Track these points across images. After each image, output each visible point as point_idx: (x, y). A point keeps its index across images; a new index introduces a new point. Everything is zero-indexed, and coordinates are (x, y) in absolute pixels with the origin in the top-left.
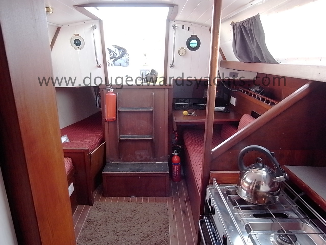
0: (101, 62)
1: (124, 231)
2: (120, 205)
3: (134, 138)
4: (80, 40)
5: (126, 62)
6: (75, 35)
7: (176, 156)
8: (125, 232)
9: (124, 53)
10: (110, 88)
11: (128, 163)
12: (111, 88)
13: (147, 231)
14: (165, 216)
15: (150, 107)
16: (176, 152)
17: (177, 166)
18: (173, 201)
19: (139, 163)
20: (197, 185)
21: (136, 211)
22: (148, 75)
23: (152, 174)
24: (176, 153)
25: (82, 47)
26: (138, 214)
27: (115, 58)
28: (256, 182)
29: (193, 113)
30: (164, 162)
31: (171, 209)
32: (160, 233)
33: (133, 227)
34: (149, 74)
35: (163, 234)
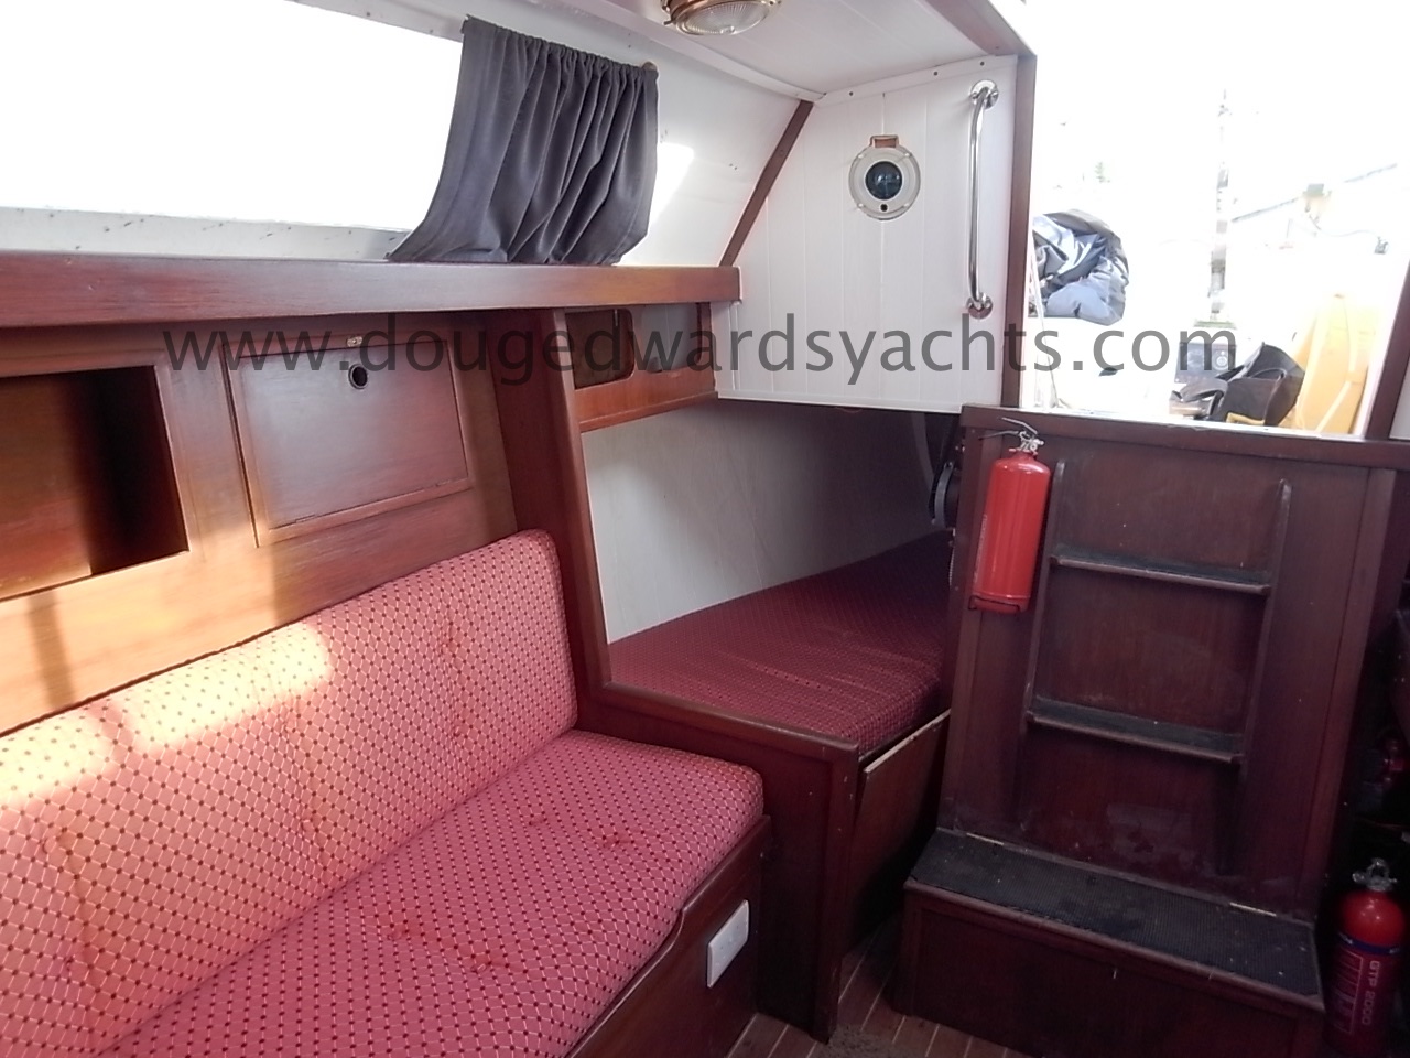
0: (992, 286)
3: (1123, 730)
4: (897, 165)
5: (1108, 299)
6: (876, 141)
7: (1375, 895)
9: (1103, 252)
10: (1022, 428)
11: (1055, 858)
12: (1029, 432)
15: (1250, 568)
16: (1379, 872)
17: (1375, 965)
19: (1121, 874)
22: (1239, 376)
24: (1376, 879)
25: (907, 205)
27: (1050, 277)
30: (1285, 911)
34: (1245, 371)
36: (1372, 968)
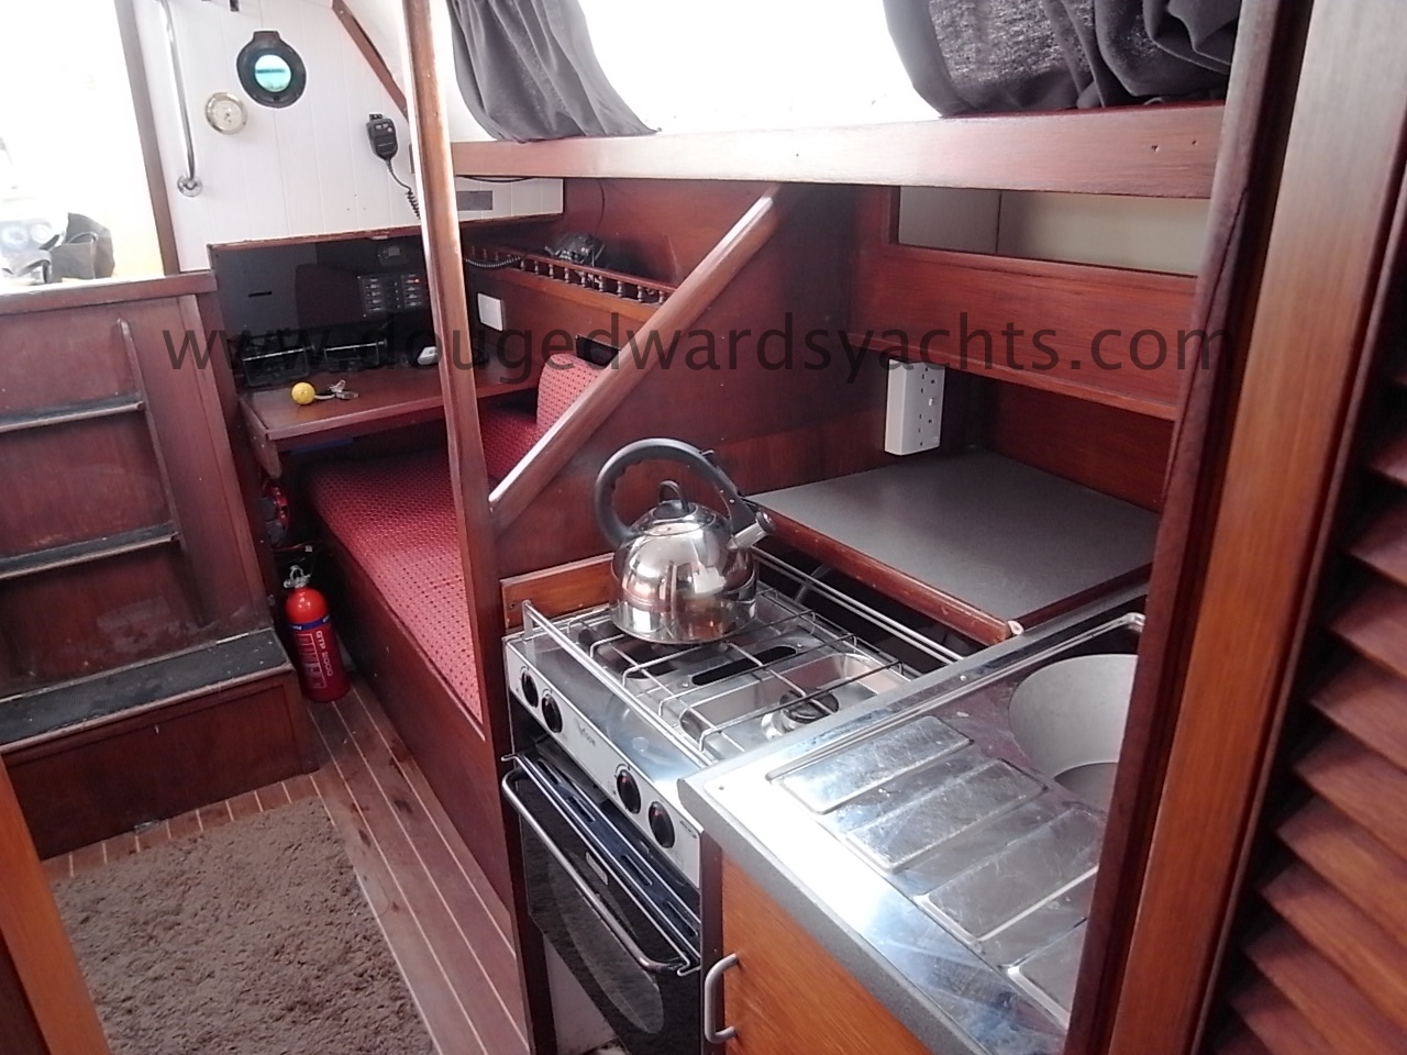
1: (156, 979)
2: (88, 881)
3: (79, 554)
7: (301, 590)
8: (161, 982)
11: (72, 683)
13: (267, 934)
14: (326, 850)
15: (123, 393)
16: (297, 574)
17: (319, 634)
18: (342, 776)
19: (132, 666)
20: (434, 672)
21: (185, 876)
23: (214, 693)
24: (298, 580)
26: (198, 887)
28: (675, 567)
29: (337, 389)
30: (252, 629)
31: (346, 814)
32: (330, 920)
33: (195, 948)
35: (341, 918)
36: (318, 636)
